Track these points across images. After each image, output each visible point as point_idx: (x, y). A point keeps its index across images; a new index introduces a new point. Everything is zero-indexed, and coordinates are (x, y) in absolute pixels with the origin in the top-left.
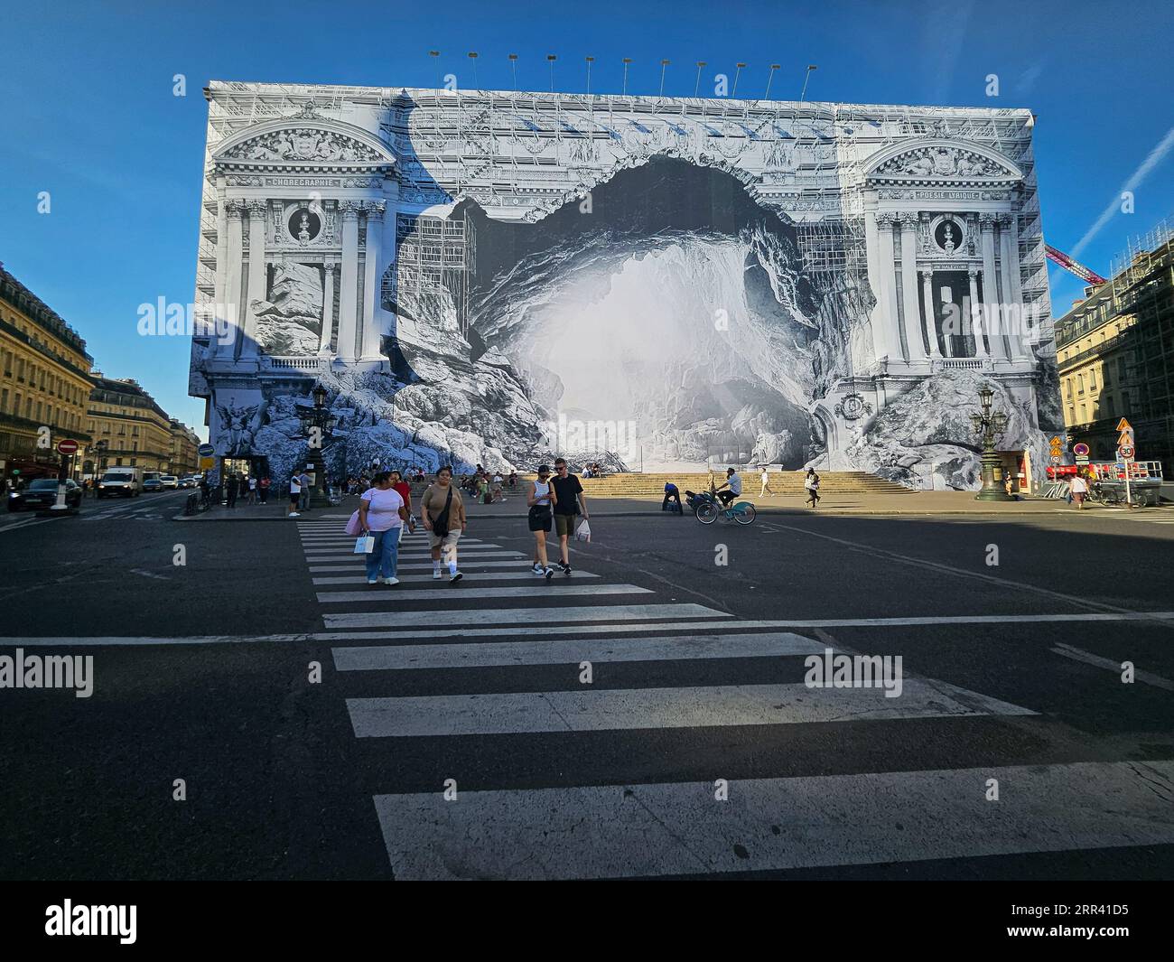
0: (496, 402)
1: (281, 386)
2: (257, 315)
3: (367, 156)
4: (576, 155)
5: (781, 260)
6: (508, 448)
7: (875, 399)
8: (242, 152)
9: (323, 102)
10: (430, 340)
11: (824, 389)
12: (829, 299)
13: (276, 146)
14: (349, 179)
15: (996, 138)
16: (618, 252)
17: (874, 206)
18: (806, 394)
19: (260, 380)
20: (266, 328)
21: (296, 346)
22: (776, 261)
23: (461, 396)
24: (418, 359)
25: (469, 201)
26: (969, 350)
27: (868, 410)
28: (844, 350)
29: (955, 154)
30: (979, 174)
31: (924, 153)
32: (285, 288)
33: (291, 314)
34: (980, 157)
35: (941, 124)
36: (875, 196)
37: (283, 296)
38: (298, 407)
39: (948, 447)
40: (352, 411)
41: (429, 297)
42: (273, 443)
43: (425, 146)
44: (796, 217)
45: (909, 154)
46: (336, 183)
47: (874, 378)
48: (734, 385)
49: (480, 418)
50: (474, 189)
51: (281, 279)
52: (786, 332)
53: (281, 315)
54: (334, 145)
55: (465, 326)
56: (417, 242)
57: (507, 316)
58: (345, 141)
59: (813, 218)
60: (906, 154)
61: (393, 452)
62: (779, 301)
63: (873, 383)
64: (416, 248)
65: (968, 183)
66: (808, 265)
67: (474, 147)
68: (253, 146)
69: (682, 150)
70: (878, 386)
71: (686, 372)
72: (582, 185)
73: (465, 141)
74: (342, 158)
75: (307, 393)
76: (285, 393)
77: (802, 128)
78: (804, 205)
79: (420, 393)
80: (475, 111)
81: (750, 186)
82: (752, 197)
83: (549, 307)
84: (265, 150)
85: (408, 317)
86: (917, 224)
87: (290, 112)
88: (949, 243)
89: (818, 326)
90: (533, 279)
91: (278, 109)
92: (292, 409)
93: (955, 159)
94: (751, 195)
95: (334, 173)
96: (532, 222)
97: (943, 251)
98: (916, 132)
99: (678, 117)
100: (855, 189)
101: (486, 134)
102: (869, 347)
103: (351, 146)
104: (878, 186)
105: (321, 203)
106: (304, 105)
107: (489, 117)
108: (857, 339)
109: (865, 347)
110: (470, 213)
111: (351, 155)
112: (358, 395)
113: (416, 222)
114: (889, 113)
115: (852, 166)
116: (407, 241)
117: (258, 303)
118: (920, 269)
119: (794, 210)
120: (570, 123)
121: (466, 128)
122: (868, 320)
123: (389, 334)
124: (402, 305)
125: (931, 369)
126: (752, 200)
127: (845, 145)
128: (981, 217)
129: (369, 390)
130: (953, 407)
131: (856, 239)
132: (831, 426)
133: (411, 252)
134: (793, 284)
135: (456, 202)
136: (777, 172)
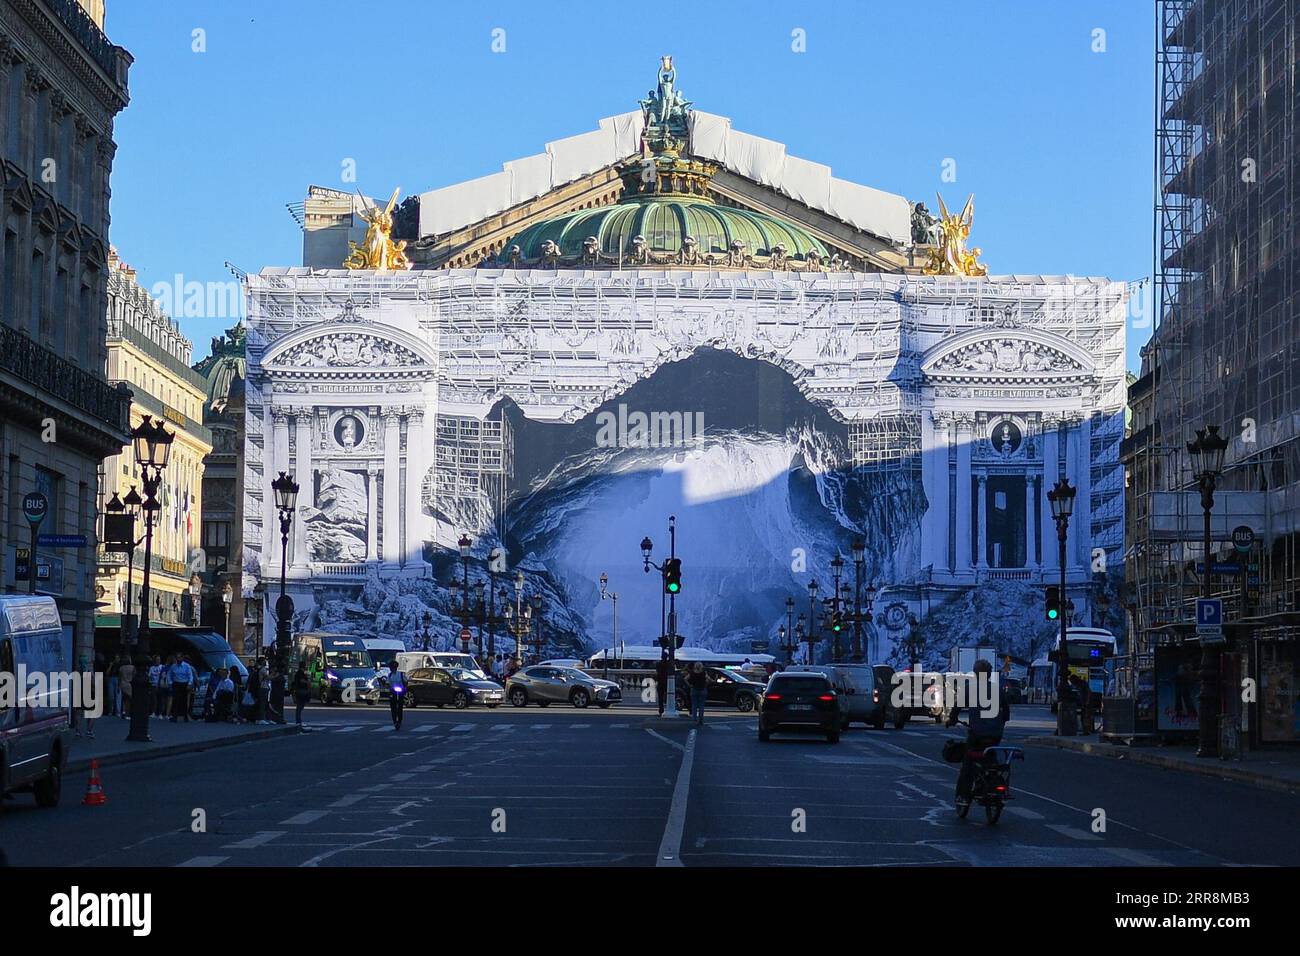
1: (332, 592)
2: (306, 522)
3: (409, 360)
4: (617, 348)
5: (829, 461)
7: (919, 608)
8: (288, 358)
9: (362, 299)
11: (867, 598)
12: (879, 502)
13: (321, 352)
14: (391, 384)
16: (658, 454)
17: (930, 404)
19: (313, 585)
20: (316, 535)
21: (345, 554)
22: (824, 462)
24: (458, 564)
25: (506, 399)
26: (1019, 560)
27: (911, 620)
28: (891, 556)
29: (1021, 347)
30: (1046, 369)
31: (987, 347)
32: (332, 494)
33: (339, 521)
34: (1049, 349)
35: (1013, 310)
36: (930, 393)
37: (330, 502)
38: (347, 611)
40: (397, 616)
41: (468, 501)
43: (461, 341)
44: (849, 414)
45: (970, 347)
46: (379, 389)
47: (919, 587)
48: (771, 593)
50: (511, 387)
51: (328, 485)
52: (829, 537)
53: (328, 521)
54: (377, 351)
55: (503, 531)
56: (455, 444)
57: (545, 521)
58: (386, 345)
59: (867, 414)
60: (967, 348)
62: (825, 505)
63: (917, 592)
64: (454, 450)
65: (1032, 380)
66: (858, 465)
67: (512, 340)
68: (299, 352)
69: (729, 341)
70: (922, 595)
71: (723, 581)
72: (623, 381)
73: (502, 334)
74: (384, 363)
75: (356, 599)
76: (335, 598)
77: (861, 311)
78: (858, 400)
80: (515, 299)
81: (800, 380)
82: (802, 392)
83: (588, 512)
84: (310, 356)
85: (448, 521)
86: (974, 425)
87: (331, 313)
88: (1006, 445)
89: (865, 532)
90: (571, 482)
91: (318, 311)
92: (340, 612)
93: (1021, 353)
94: (800, 390)
95: (377, 378)
96: (570, 422)
97: (999, 454)
98: (984, 320)
99: (727, 302)
100: (913, 383)
101: (524, 326)
102: (916, 555)
103: (392, 351)
104: (935, 383)
105: (365, 409)
106: (344, 305)
107: (526, 307)
108: (906, 545)
109: (912, 555)
110: (507, 411)
111: (393, 360)
112: (402, 600)
113: (454, 423)
114: (959, 294)
115: (912, 358)
116: (445, 443)
117: (305, 510)
118: (975, 473)
119: (847, 406)
120: (611, 312)
121: (504, 320)
122: (919, 526)
123: (430, 540)
124: (441, 508)
125: (977, 579)
126: (802, 394)
127: (907, 331)
128: (1044, 417)
129: (413, 596)
130: (997, 618)
131: (912, 437)
132: (872, 636)
133: (448, 455)
134: (840, 487)
135: (493, 401)
136: (831, 364)
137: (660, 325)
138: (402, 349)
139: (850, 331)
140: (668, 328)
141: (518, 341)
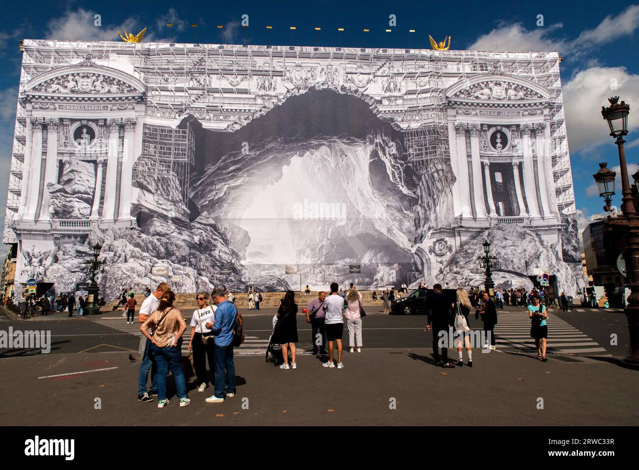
0: (205, 247)
1: (66, 238)
2: (51, 193)
3: (126, 90)
4: (261, 87)
5: (393, 154)
6: (213, 276)
7: (454, 242)
8: (44, 87)
9: (97, 54)
10: (163, 207)
11: (422, 237)
12: (425, 178)
13: (66, 84)
14: (114, 104)
15: (533, 74)
16: (288, 151)
17: (453, 118)
18: (409, 240)
19: (52, 234)
20: (57, 202)
21: (76, 213)
22: (390, 155)
23: (182, 244)
24: (155, 219)
25: (191, 117)
26: (515, 212)
27: (450, 249)
28: (435, 210)
29: (506, 86)
31: (485, 85)
32: (71, 176)
34: (523, 87)
35: (498, 65)
36: (453, 112)
37: (69, 181)
38: (78, 252)
39: (501, 274)
40: (112, 254)
41: (163, 179)
42: (59, 275)
43: (163, 81)
44: (404, 126)
45: (476, 85)
46: (105, 108)
47: (454, 228)
48: (361, 237)
49: (195, 257)
50: (194, 109)
51: (68, 170)
52: (396, 200)
53: (67, 193)
54: (105, 84)
55: (187, 198)
56: (156, 143)
57: (214, 193)
58: (111, 80)
59: (414, 125)
60: (474, 85)
61: (137, 280)
62: (392, 181)
63: (453, 232)
64: (156, 147)
65: (514, 105)
66: (411, 157)
67: (195, 82)
68: (51, 84)
69: (330, 83)
70: (456, 234)
71: (330, 229)
72: (265, 107)
73: (189, 78)
74: (109, 92)
75: (83, 243)
76: (69, 243)
77: (408, 66)
78: (409, 117)
79: (156, 241)
80: (196, 57)
81: (374, 106)
82: (375, 114)
83: (242, 187)
84: (58, 86)
85: (149, 191)
86: (480, 132)
87: (76, 61)
88: (499, 145)
89: (418, 196)
90: (232, 168)
91: (68, 60)
92: (73, 253)
93: (506, 89)
94: (374, 112)
95: (104, 101)
96: (231, 131)
97: (495, 150)
98: (482, 70)
99: (328, 61)
100: (441, 107)
101: (203, 73)
102: (451, 208)
103: (115, 84)
104: (456, 106)
105: (96, 121)
106: (85, 57)
107: (205, 61)
108: (443, 203)
109: (448, 209)
110: (191, 125)
111: (115, 89)
112: (116, 243)
113: (156, 130)
114: (465, 57)
115: (440, 92)
116: (150, 142)
117: (52, 185)
118: (482, 160)
119: (402, 121)
120: (258, 65)
121: (190, 69)
122: (451, 191)
123: (136, 202)
124: (145, 183)
125: (490, 223)
126: (375, 115)
127: (436, 77)
128: (521, 127)
129: (123, 240)
130: (503, 247)
131: (442, 138)
132: (426, 260)
133: (152, 150)
134: (401, 170)
135: (182, 117)
136: (391, 96)
137: (287, 73)
138: (122, 83)
139: (402, 78)
140: (292, 75)
141: (199, 82)
